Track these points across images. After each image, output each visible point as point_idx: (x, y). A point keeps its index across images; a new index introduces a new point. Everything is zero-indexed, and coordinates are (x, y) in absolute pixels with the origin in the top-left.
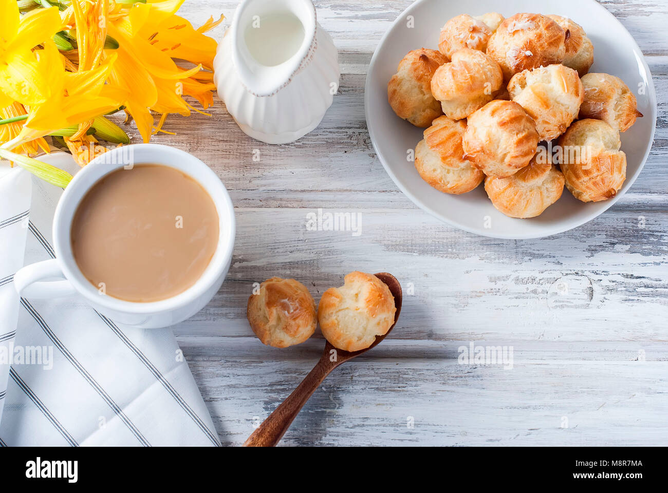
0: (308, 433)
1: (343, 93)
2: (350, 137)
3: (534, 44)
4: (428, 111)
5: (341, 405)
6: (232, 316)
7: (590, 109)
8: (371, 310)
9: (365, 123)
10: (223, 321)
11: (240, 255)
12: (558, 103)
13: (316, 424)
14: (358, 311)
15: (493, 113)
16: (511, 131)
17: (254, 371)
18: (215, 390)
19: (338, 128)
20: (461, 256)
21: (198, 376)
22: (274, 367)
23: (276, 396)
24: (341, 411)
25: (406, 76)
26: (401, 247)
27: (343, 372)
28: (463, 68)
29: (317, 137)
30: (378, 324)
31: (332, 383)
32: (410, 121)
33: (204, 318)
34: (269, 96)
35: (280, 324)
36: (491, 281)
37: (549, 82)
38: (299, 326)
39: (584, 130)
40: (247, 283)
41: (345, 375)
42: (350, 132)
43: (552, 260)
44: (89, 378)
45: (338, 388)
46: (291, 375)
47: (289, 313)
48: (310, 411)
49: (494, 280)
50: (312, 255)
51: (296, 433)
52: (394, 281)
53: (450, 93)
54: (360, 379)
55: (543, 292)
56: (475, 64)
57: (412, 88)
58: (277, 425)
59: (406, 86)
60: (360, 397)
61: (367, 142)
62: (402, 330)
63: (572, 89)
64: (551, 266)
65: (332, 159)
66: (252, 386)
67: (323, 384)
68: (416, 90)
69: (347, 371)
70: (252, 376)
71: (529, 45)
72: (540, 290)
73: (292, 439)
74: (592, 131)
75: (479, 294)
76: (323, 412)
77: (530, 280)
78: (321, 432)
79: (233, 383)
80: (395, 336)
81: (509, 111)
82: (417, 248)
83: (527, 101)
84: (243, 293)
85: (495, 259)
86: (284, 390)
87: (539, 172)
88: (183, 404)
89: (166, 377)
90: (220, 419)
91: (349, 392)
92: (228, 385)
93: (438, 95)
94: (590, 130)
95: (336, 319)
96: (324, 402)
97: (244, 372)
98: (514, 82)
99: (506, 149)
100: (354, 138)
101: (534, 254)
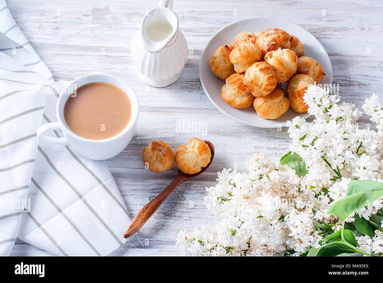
0: (169, 211)
1: (189, 67)
2: (192, 85)
3: (276, 40)
4: (228, 72)
5: (185, 199)
6: (135, 159)
7: (301, 70)
8: (200, 152)
9: (200, 80)
10: (131, 161)
11: (139, 134)
12: (287, 64)
13: (173, 207)
14: (194, 153)
15: (257, 66)
16: (265, 73)
17: (145, 183)
18: (126, 191)
19: (186, 81)
20: (242, 137)
21: (118, 185)
22: (154, 182)
23: (154, 195)
24: (184, 202)
25: (218, 55)
26: (215, 133)
27: (186, 185)
28: (244, 48)
29: (177, 85)
30: (203, 159)
31: (181, 190)
32: (219, 77)
33: (122, 160)
34: (156, 52)
35: (158, 159)
36: (256, 148)
37: (283, 56)
38: (166, 160)
39: (299, 78)
40: (142, 146)
41: (187, 186)
42: (192, 83)
43: (285, 140)
44: (67, 182)
45: (184, 192)
46: (162, 186)
47: (162, 153)
48: (170, 202)
49: (257, 148)
50: (173, 135)
51: (163, 211)
52: (211, 144)
53: (238, 59)
54: (194, 188)
55: (280, 154)
56: (249, 47)
57: (221, 61)
58: (155, 204)
59: (218, 60)
60: (194, 196)
61: (200, 88)
62: (214, 168)
63: (293, 58)
64: (284, 143)
65: (183, 94)
66: (143, 190)
67: (177, 190)
68: (223, 61)
69: (188, 185)
70: (144, 186)
71: (274, 40)
72: (278, 153)
73: (161, 213)
74: (302, 78)
75: (250, 154)
76: (176, 202)
77: (274, 148)
78: (175, 210)
79: (134, 188)
80: (211, 170)
81: (264, 65)
82: (222, 133)
83: (273, 62)
84: (140, 150)
85: (258, 139)
86: (158, 192)
87: (278, 96)
88: (111, 195)
89: (104, 183)
90: (128, 204)
91: (188, 194)
92: (133, 189)
93: (233, 60)
94: (301, 78)
95: (184, 157)
96: (177, 198)
97: (140, 184)
98: (267, 55)
99: (263, 81)
100: (194, 86)
101: (276, 137)
